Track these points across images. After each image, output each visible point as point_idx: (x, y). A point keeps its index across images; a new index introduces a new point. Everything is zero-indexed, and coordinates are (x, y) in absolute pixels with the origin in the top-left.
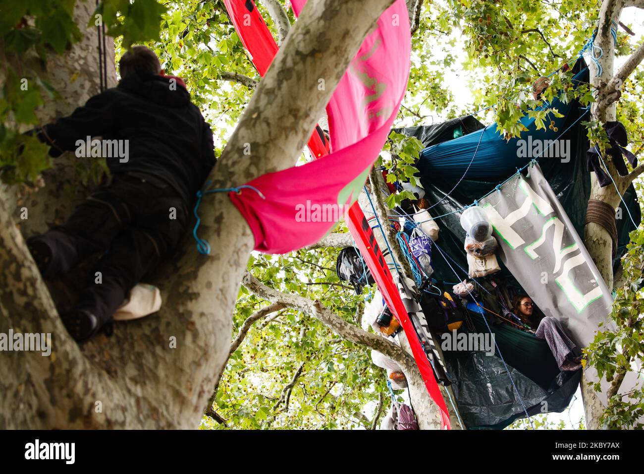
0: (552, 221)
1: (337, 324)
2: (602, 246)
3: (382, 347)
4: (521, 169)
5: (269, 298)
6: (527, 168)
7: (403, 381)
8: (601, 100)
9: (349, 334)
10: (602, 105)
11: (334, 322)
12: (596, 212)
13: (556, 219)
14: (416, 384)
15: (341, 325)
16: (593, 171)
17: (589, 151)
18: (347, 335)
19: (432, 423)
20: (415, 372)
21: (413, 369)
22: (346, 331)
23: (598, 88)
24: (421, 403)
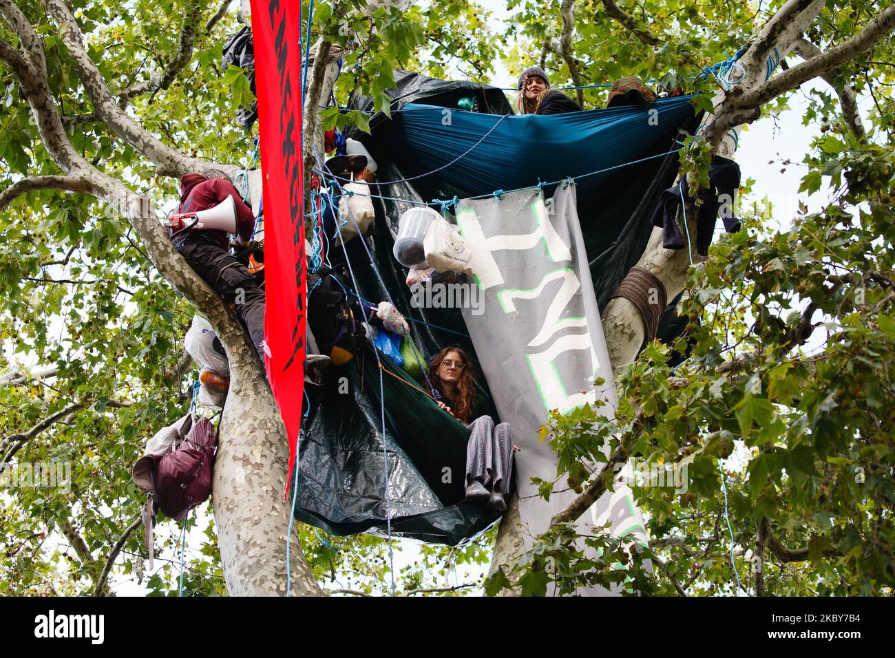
0: (562, 273)
1: (160, 245)
2: (626, 338)
3: (215, 312)
4: (545, 183)
5: (70, 168)
6: (555, 187)
7: (220, 392)
8: (723, 113)
9: (172, 268)
10: (722, 122)
11: (157, 240)
12: (637, 286)
13: (571, 272)
14: (242, 393)
15: (166, 249)
16: (661, 226)
17: (669, 190)
18: (168, 268)
19: (240, 459)
20: (250, 374)
21: (248, 368)
22: (170, 260)
23: (727, 93)
24: (236, 425)
